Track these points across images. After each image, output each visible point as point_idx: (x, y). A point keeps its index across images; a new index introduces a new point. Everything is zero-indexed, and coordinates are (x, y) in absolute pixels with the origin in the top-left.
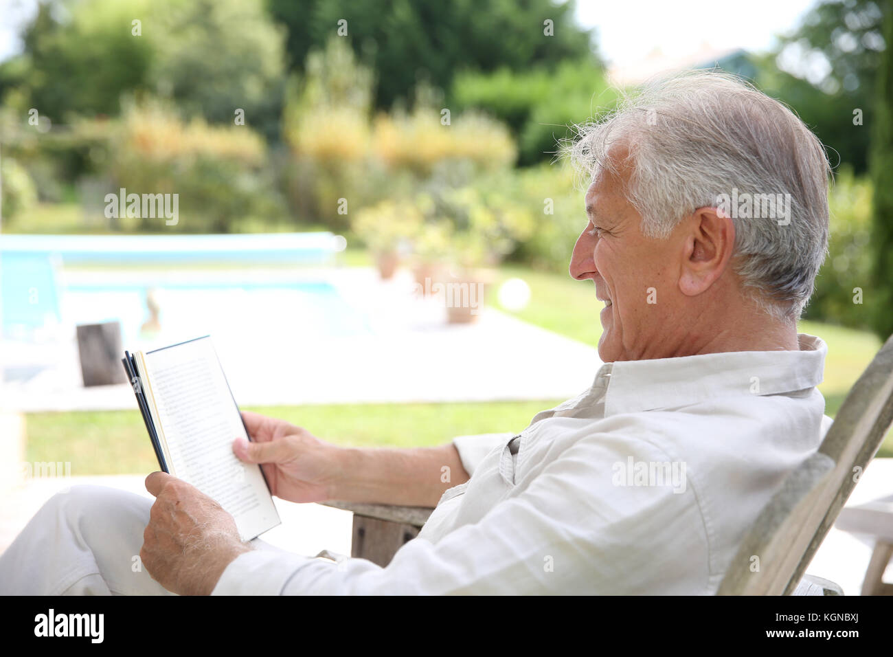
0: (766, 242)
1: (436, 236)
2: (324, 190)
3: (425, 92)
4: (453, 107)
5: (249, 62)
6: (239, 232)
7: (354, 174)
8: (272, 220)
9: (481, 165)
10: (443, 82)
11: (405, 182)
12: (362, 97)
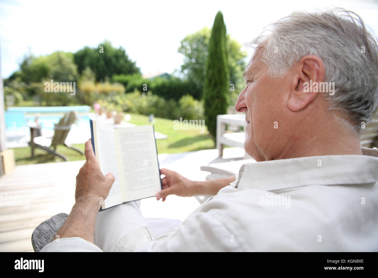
0: (346, 79)
1: (111, 106)
2: (86, 98)
3: (107, 78)
4: (112, 82)
5: (70, 72)
6: (68, 106)
7: (92, 94)
8: (75, 104)
9: (118, 93)
10: (110, 76)
11: (103, 96)
12: (93, 79)
